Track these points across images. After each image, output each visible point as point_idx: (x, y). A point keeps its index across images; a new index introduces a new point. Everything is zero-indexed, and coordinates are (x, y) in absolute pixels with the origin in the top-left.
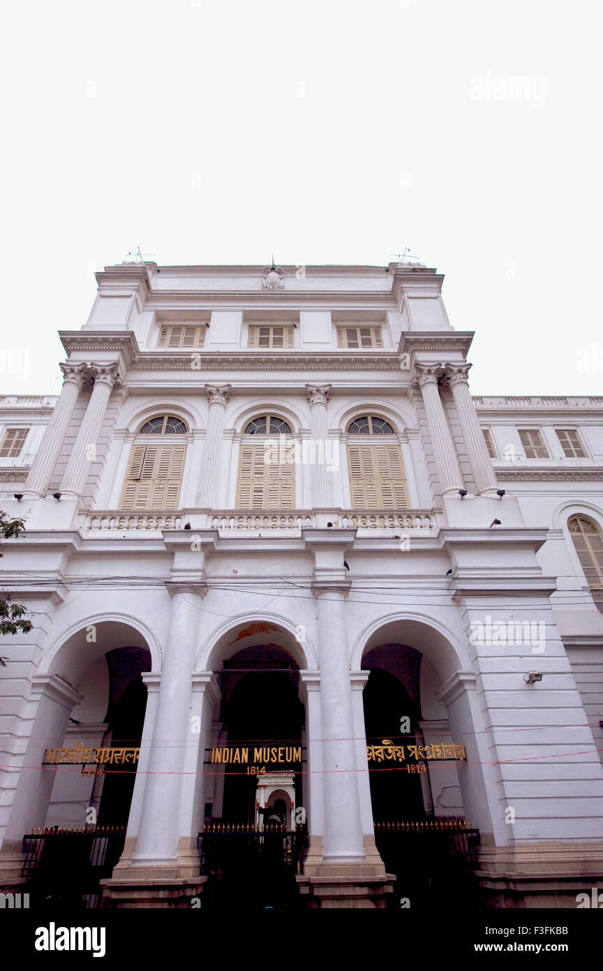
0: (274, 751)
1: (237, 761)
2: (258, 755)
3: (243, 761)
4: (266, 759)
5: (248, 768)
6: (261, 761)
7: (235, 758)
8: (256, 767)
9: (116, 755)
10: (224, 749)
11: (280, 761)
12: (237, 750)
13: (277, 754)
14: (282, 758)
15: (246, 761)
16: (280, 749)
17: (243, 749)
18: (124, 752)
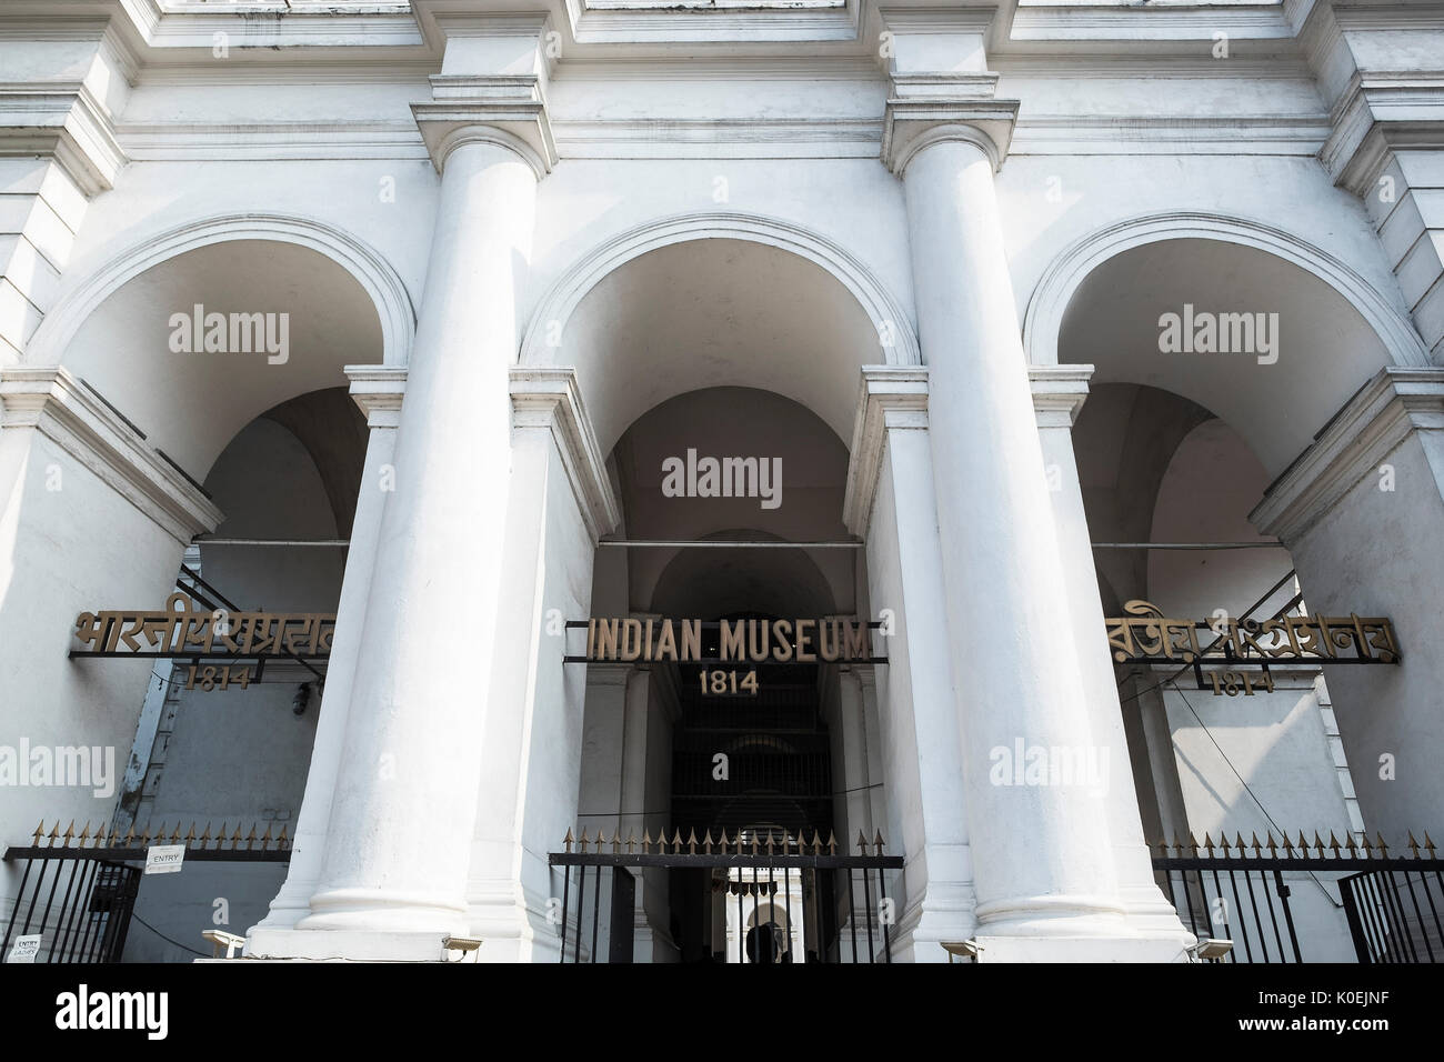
0: (782, 629)
1: (667, 655)
2: (732, 638)
3: (685, 656)
4: (759, 650)
5: (703, 675)
6: (742, 656)
7: (662, 647)
8: (728, 671)
9: (291, 629)
10: (627, 623)
11: (802, 657)
12: (668, 625)
13: (792, 638)
14: (808, 649)
15: (697, 656)
16: (800, 624)
17: (686, 623)
18: (317, 623)
